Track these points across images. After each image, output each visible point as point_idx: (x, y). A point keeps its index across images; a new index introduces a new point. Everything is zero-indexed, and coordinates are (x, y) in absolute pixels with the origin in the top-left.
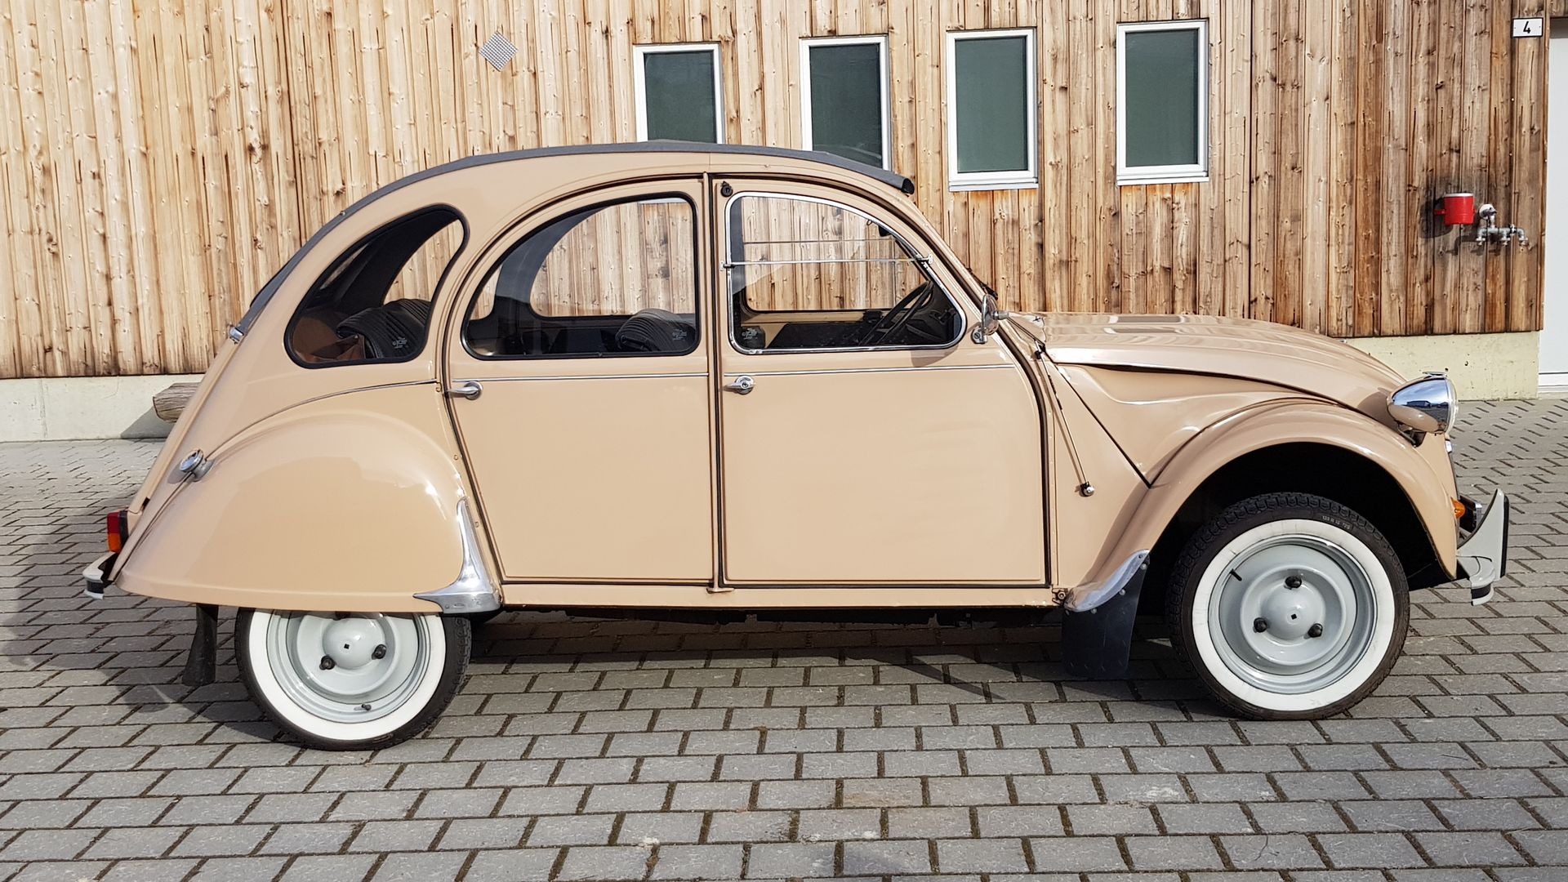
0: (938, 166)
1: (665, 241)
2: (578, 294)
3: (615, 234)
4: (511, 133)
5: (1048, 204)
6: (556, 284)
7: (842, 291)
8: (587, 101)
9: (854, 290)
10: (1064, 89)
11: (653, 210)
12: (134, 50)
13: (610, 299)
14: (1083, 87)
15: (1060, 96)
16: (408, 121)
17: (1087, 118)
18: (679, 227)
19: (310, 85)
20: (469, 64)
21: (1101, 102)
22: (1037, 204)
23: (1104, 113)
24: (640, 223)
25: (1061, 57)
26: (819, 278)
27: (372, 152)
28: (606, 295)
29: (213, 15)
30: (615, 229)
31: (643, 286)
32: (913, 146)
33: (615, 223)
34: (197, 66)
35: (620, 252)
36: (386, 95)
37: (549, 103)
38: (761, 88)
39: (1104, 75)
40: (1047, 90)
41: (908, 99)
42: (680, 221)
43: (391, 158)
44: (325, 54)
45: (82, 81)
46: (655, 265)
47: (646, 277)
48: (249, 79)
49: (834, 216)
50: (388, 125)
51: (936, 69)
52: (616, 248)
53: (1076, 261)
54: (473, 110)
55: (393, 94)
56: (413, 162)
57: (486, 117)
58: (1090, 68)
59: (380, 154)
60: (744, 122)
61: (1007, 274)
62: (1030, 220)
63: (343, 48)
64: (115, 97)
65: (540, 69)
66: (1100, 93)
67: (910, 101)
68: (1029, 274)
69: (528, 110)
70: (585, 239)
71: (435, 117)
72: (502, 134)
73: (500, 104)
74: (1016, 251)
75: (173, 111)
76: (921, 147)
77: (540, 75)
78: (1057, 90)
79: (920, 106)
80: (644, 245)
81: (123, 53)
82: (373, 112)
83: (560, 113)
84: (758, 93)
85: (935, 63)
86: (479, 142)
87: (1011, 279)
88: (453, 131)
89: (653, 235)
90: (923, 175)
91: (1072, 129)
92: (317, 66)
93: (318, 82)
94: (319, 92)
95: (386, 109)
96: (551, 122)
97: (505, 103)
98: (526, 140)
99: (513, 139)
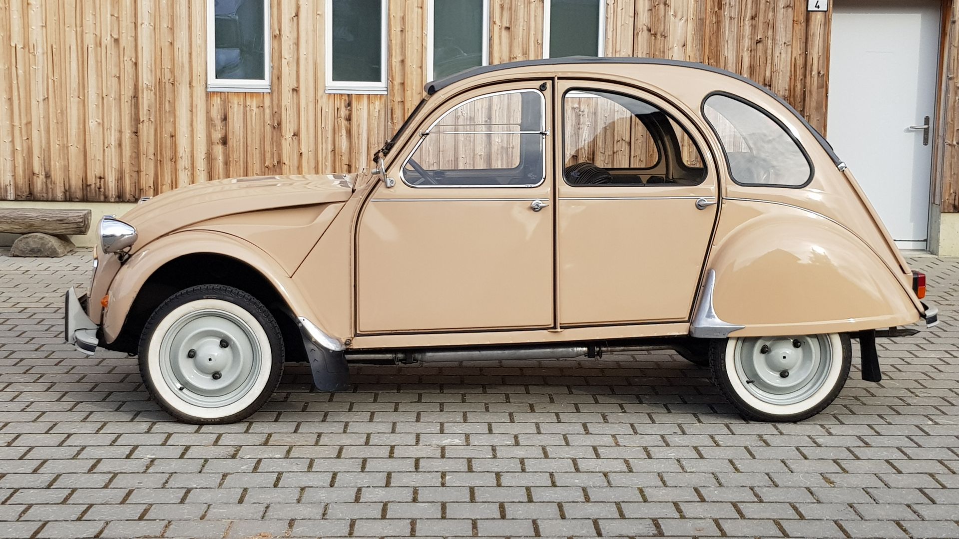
0: (419, 77)
1: (225, 119)
2: (161, 153)
3: (189, 112)
4: (116, 36)
5: (494, 108)
6: (145, 146)
7: (350, 161)
8: (172, 16)
9: (358, 160)
10: (508, 28)
11: (217, 97)
13: (183, 158)
14: (521, 28)
15: (504, 33)
16: (41, 24)
17: (523, 50)
18: (236, 110)
21: (533, 39)
22: (487, 107)
23: (535, 46)
24: (207, 106)
25: (506, 6)
26: (334, 151)
27: (13, 45)
28: (181, 155)
30: (189, 109)
31: (208, 150)
32: (403, 61)
33: (189, 105)
35: (192, 125)
36: (25, 4)
37: (144, 18)
38: (297, 15)
39: (535, 20)
40: (496, 28)
41: (400, 29)
42: (236, 105)
43: (27, 50)
46: (217, 135)
47: (210, 143)
49: (346, 107)
50: (26, 26)
51: (420, 10)
52: (189, 122)
53: (513, 148)
54: (89, 19)
55: (31, 4)
56: (43, 54)
57: (98, 24)
58: (526, 15)
59: (19, 47)
60: (284, 38)
61: (465, 154)
62: (482, 117)
66: (532, 33)
67: (402, 31)
68: (480, 155)
69: (129, 21)
70: (167, 115)
71: (61, 22)
72: (109, 37)
73: (109, 16)
74: (472, 140)
76: (408, 62)
78: (503, 29)
79: (408, 35)
80: (210, 122)
82: (15, 16)
83: (153, 25)
84: (295, 19)
85: (420, 5)
86: (92, 42)
87: (468, 158)
88: (74, 32)
89: (216, 114)
90: (409, 83)
91: (512, 56)
95: (25, 15)
96: (145, 32)
97: (112, 15)
98: (126, 41)
99: (117, 41)
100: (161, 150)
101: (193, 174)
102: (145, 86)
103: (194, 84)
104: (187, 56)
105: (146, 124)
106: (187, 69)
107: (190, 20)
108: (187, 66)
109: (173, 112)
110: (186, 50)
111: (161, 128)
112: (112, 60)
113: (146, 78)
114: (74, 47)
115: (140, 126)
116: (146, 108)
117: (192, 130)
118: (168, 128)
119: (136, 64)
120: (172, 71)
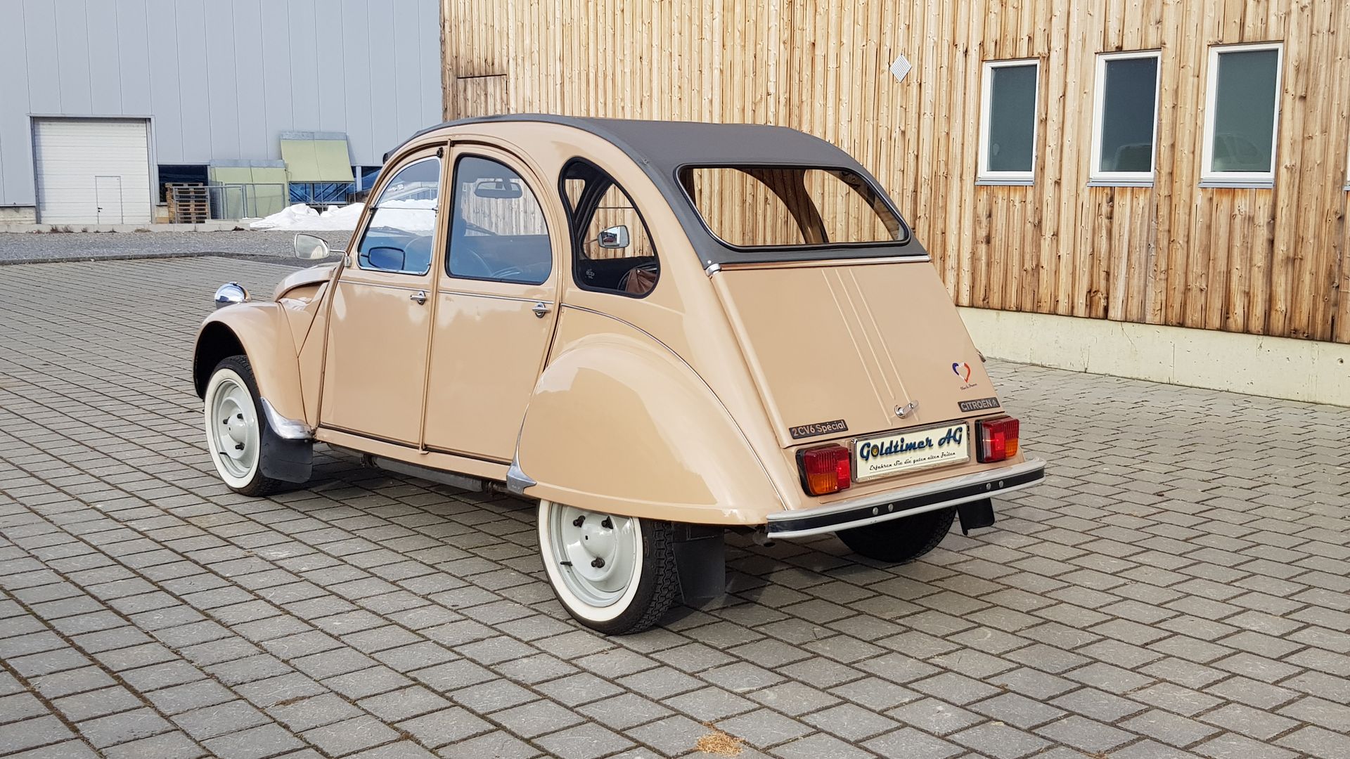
0: (1191, 164)
1: (990, 216)
3: (958, 208)
4: (903, 128)
5: (1280, 204)
7: (1109, 267)
8: (950, 104)
9: (1118, 267)
10: (1303, 98)
11: (984, 191)
12: (721, 71)
13: (951, 257)
14: (1321, 96)
15: (1299, 104)
16: (848, 119)
17: (1322, 126)
18: (1000, 204)
19: (800, 95)
20: (884, 77)
21: (1336, 112)
22: (1271, 203)
23: (1338, 120)
24: (975, 201)
25: (1302, 69)
26: (1092, 254)
28: (949, 254)
29: (758, 47)
30: (959, 204)
31: (973, 249)
32: (1173, 146)
33: (959, 200)
34: (749, 81)
35: (960, 222)
36: (838, 100)
37: (927, 109)
38: (1064, 95)
39: (1340, 85)
40: (1288, 98)
41: (1172, 105)
42: (1000, 200)
44: (809, 73)
45: (698, 92)
46: (982, 233)
47: (975, 242)
48: (772, 90)
49: (1108, 203)
50: (837, 122)
51: (1196, 79)
52: (958, 219)
53: (1301, 259)
54: (884, 110)
55: (842, 100)
57: (890, 117)
58: (1328, 80)
60: (1049, 122)
61: (1241, 265)
62: (1264, 217)
63: (819, 68)
64: (711, 101)
65: (923, 81)
66: (1336, 102)
67: (1174, 107)
68: (1259, 267)
69: (914, 112)
70: (940, 210)
71: (863, 118)
72: (898, 129)
73: (899, 108)
74: (1249, 245)
75: (736, 110)
76: (1178, 146)
77: (923, 85)
78: (1297, 98)
79: (1180, 112)
80: (976, 220)
81: (717, 72)
82: (830, 112)
83: (933, 114)
84: (1062, 99)
85: (1196, 74)
86: (885, 135)
87: (1244, 270)
88: (871, 126)
89: (982, 210)
90: (1178, 172)
91: (1306, 135)
92: (805, 81)
93: (805, 91)
94: (804, 99)
95: (837, 111)
96: (927, 121)
97: (901, 107)
98: (911, 134)
99: (903, 133)
100: (933, 248)
101: (958, 275)
102: (923, 179)
103: (964, 177)
104: (960, 146)
105: (922, 220)
106: (959, 161)
107: (964, 108)
108: (959, 157)
109: (945, 208)
110: (959, 141)
111: (934, 224)
112: (898, 153)
113: (925, 171)
114: (870, 141)
115: (917, 222)
116: (923, 203)
117: (960, 228)
118: (940, 225)
119: (917, 157)
120: (947, 164)
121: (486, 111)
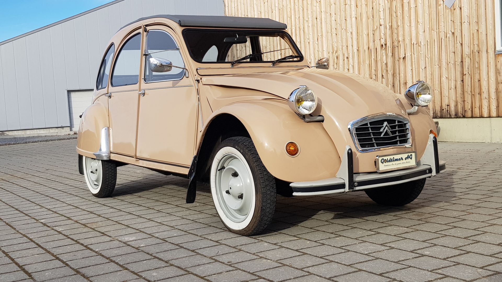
2: (474, 91)
3: (487, 67)
4: (453, 31)
6: (467, 87)
8: (478, 16)
11: (500, 56)
12: (356, 18)
13: (485, 93)
16: (423, 31)
19: (397, 23)
20: (441, 8)
24: (495, 62)
27: (413, 43)
28: (483, 91)
29: (374, 4)
30: (487, 65)
31: (496, 87)
33: (486, 63)
34: (370, 20)
35: (488, 74)
36: (417, 22)
37: (465, 19)
43: (418, 45)
44: (401, 12)
45: (345, 29)
46: (501, 78)
47: (497, 83)
48: (382, 23)
50: (417, 33)
52: (487, 72)
54: (442, 24)
55: (419, 22)
56: (424, 45)
57: (445, 27)
59: (415, 43)
63: (406, 8)
64: (352, 33)
65: (462, 6)
69: (458, 22)
70: (476, 70)
71: (431, 29)
72: (450, 32)
73: (450, 21)
75: (364, 35)
77: (462, 8)
80: (497, 71)
81: (354, 19)
82: (413, 28)
83: (469, 22)
86: (443, 36)
88: (436, 33)
89: (500, 67)
92: (399, 16)
93: (399, 21)
94: (399, 24)
95: (417, 28)
96: (465, 26)
97: (451, 21)
98: (458, 33)
99: (453, 33)
100: (474, 89)
101: (489, 101)
102: (466, 55)
103: (489, 51)
104: (485, 35)
105: (467, 75)
106: (485, 43)
107: (486, 16)
108: (485, 41)
109: (479, 68)
110: (484, 33)
111: (474, 77)
112: (451, 44)
113: (467, 51)
114: (436, 40)
115: (464, 77)
116: (467, 67)
117: (488, 77)
118: (477, 77)
119: (462, 44)
120: (478, 46)
121: (246, 54)
